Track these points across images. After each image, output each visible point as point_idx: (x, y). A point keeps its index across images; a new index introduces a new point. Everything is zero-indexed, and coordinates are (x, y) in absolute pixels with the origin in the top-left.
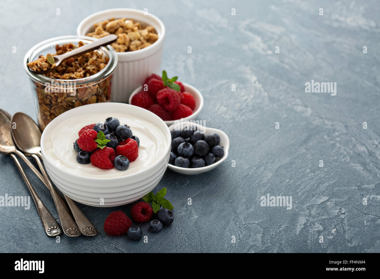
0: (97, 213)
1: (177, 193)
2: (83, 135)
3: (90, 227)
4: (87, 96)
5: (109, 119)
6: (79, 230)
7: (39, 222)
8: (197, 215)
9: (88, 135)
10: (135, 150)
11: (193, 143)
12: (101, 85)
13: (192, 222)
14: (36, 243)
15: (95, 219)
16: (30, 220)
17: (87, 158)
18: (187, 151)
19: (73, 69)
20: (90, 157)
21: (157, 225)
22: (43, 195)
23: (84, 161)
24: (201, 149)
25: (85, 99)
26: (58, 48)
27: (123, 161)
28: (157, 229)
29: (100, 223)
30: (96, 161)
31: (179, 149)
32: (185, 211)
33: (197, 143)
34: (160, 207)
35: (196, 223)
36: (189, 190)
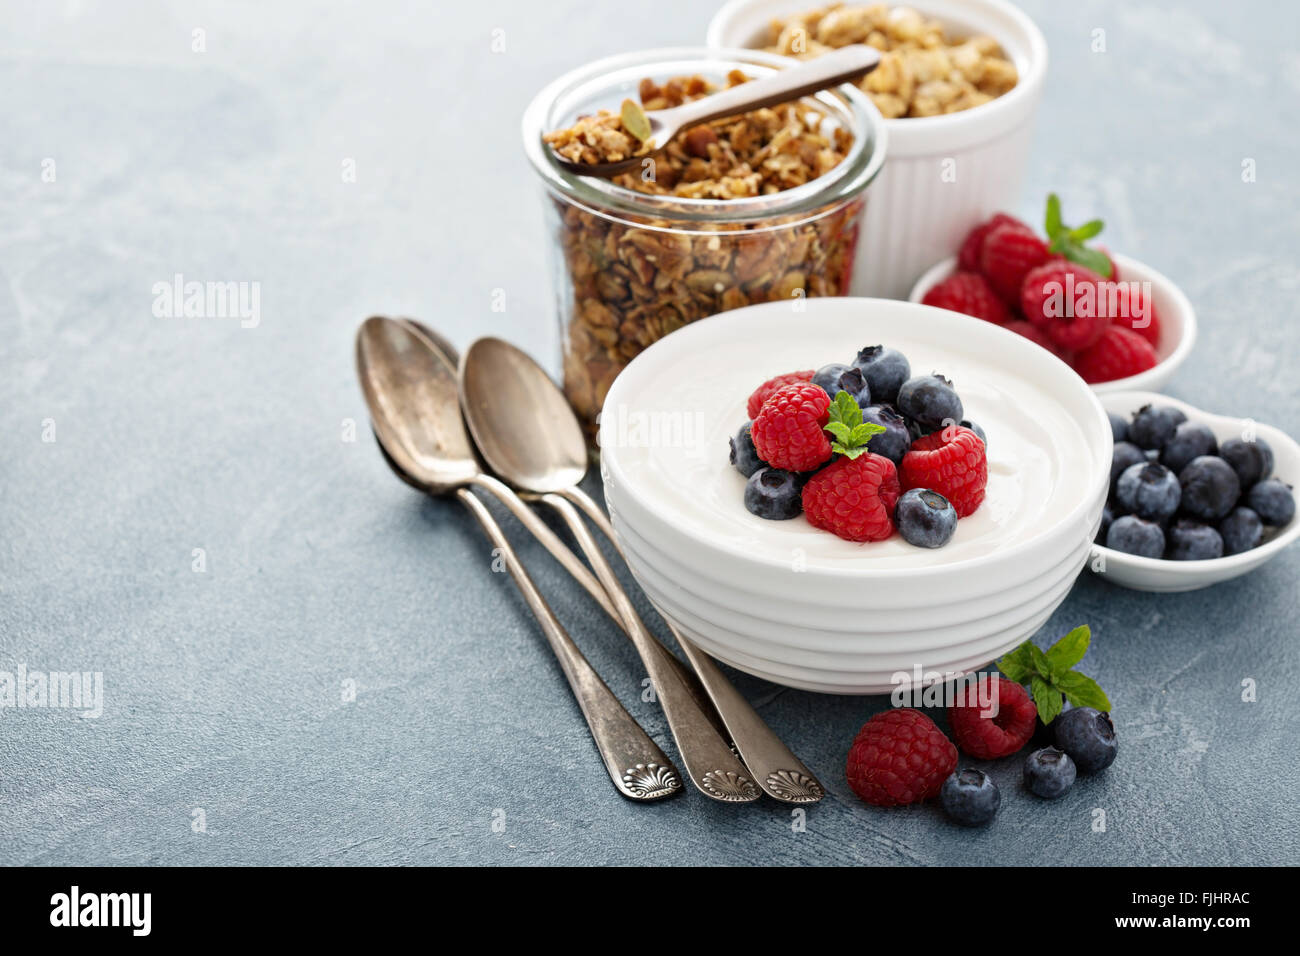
0: (812, 720)
1: (1117, 658)
2: (776, 404)
3: (794, 771)
4: (771, 270)
5: (868, 353)
6: (751, 779)
7: (586, 745)
8: (1205, 740)
9: (797, 405)
10: (978, 472)
11: (1178, 468)
12: (826, 231)
13: (1187, 766)
14: (580, 824)
15: (803, 741)
16: (550, 737)
17: (790, 496)
18: (1158, 493)
19: (712, 168)
20: (800, 491)
21: (1059, 768)
22: (592, 648)
23: (776, 507)
24: (1209, 489)
25: (765, 278)
26: (649, 94)
27: (933, 511)
28: (1057, 783)
29: (827, 756)
30: (829, 507)
31: (1124, 487)
32: (1156, 723)
33: (1195, 468)
34: (1064, 700)
35: (1203, 768)
36: (1162, 645)
